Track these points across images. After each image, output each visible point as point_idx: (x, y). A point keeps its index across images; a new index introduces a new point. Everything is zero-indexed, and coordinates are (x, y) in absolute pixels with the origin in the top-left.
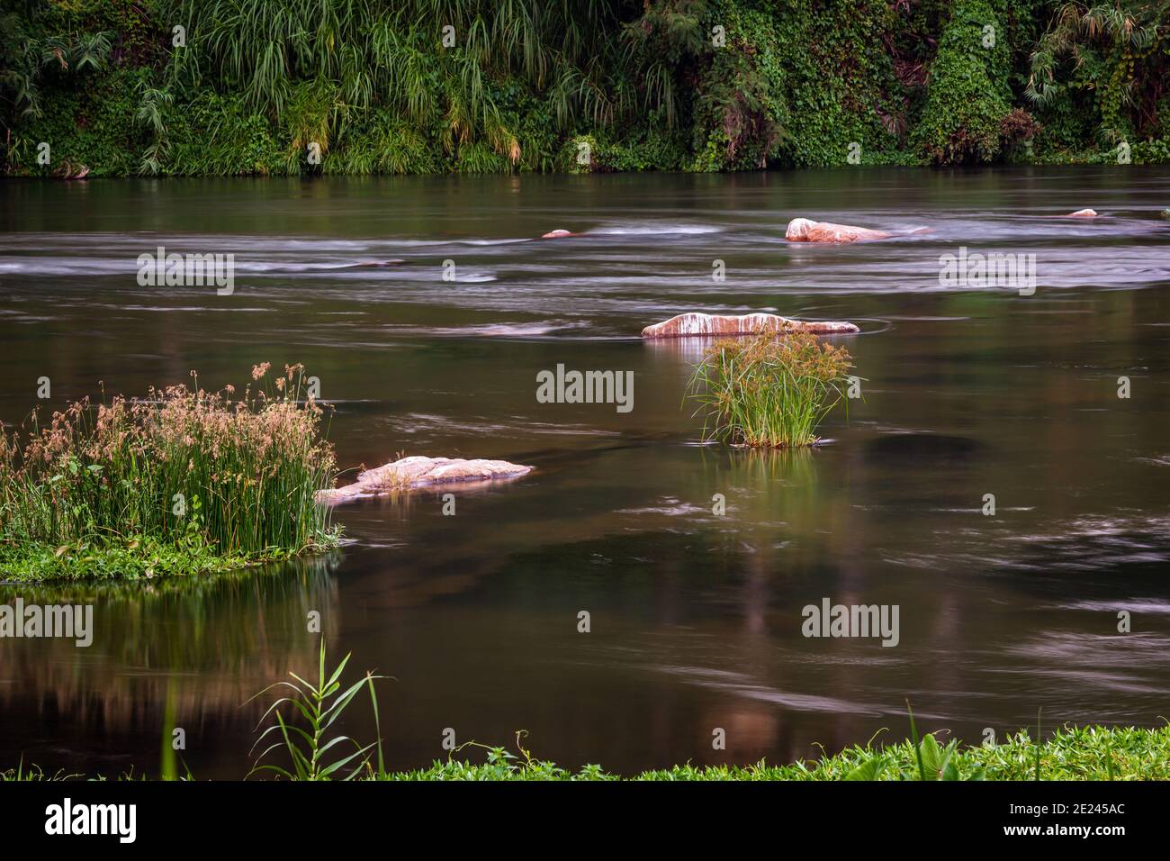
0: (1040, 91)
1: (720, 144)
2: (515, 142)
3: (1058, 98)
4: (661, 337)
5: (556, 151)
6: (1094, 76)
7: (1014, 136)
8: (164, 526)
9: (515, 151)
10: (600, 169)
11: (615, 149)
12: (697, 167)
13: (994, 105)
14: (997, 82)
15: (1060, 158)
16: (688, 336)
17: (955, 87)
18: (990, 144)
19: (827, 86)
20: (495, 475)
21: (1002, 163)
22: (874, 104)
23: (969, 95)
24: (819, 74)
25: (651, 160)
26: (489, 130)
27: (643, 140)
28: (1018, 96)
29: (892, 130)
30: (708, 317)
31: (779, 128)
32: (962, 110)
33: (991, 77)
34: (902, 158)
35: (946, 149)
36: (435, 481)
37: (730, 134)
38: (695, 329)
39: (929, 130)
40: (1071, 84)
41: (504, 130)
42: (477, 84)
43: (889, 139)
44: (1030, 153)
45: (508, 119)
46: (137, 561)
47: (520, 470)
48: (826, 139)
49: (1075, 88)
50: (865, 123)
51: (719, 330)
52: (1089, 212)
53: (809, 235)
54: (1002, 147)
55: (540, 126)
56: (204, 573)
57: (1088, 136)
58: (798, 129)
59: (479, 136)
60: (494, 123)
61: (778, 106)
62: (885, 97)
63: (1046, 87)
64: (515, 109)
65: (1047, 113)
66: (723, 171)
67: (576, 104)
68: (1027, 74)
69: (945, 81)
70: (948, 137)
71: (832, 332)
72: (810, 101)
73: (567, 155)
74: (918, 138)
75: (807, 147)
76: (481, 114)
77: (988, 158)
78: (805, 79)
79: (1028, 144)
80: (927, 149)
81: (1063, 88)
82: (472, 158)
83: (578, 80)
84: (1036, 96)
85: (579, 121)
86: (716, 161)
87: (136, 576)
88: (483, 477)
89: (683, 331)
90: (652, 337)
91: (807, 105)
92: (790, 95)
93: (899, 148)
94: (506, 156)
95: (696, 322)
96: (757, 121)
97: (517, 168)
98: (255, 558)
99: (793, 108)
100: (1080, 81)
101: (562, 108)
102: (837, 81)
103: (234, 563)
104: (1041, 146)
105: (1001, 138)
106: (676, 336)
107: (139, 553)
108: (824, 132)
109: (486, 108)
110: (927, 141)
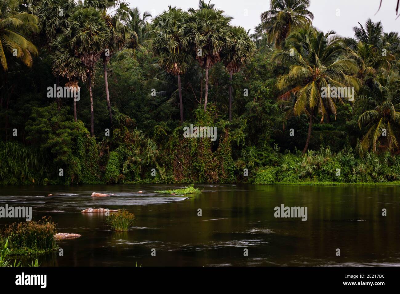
0: (125, 171)
1: (70, 180)
2: (33, 179)
3: (128, 172)
4: (84, 213)
5: (40, 181)
6: (134, 168)
7: (120, 178)
8: (30, 245)
9: (33, 181)
10: (49, 184)
11: (51, 181)
12: (66, 184)
13: (117, 173)
14: (118, 169)
15: (129, 182)
16: (89, 212)
17: (111, 170)
18: (117, 180)
19: (88, 170)
20: (76, 236)
21: (118, 183)
22: (96, 173)
23: (113, 172)
24: (87, 168)
25: (57, 183)
26: (29, 177)
27: (56, 179)
28: (121, 172)
29: (99, 178)
30: (93, 209)
31: (80, 177)
32: (112, 174)
33: (117, 169)
34: (101, 183)
35: (109, 181)
36: (66, 237)
37: (72, 178)
38: (90, 211)
39: (106, 178)
40: (130, 170)
41: (32, 177)
42: (27, 169)
43: (98, 179)
44: (124, 182)
45: (32, 175)
46: (26, 251)
47: (80, 235)
48: (88, 179)
49: (131, 171)
50: (94, 176)
51: (95, 211)
52: (141, 192)
53: (96, 195)
54: (119, 180)
55: (38, 177)
56: (38, 253)
57: (133, 179)
58: (83, 177)
59: (27, 178)
60: (30, 176)
61: (80, 173)
62: (98, 172)
63: (126, 170)
64: (33, 174)
65: (126, 175)
66: (70, 185)
67: (44, 172)
68: (122, 168)
69: (109, 169)
70: (109, 179)
71: (114, 212)
72: (85, 172)
73: (42, 182)
74: (104, 179)
75: (84, 180)
76: (27, 174)
77: (116, 183)
78: (84, 169)
79: (123, 180)
80: (106, 181)
81: (129, 171)
82: (26, 182)
83: (45, 169)
84: (124, 172)
85: (45, 176)
86: (69, 183)
87: (27, 254)
88: (74, 237)
89: (88, 212)
90: (83, 212)
91: (84, 173)
92: (82, 172)
93: (100, 181)
94: (32, 182)
95: (91, 210)
96: (76, 175)
97: (34, 184)
98: (46, 251)
99: (82, 174)
100: (132, 169)
101: (42, 173)
102: (90, 169)
103: (43, 252)
104: (125, 180)
105: (119, 179)
106: (87, 212)
107: (26, 250)
108: (87, 178)
109: (28, 174)
110: (106, 180)
